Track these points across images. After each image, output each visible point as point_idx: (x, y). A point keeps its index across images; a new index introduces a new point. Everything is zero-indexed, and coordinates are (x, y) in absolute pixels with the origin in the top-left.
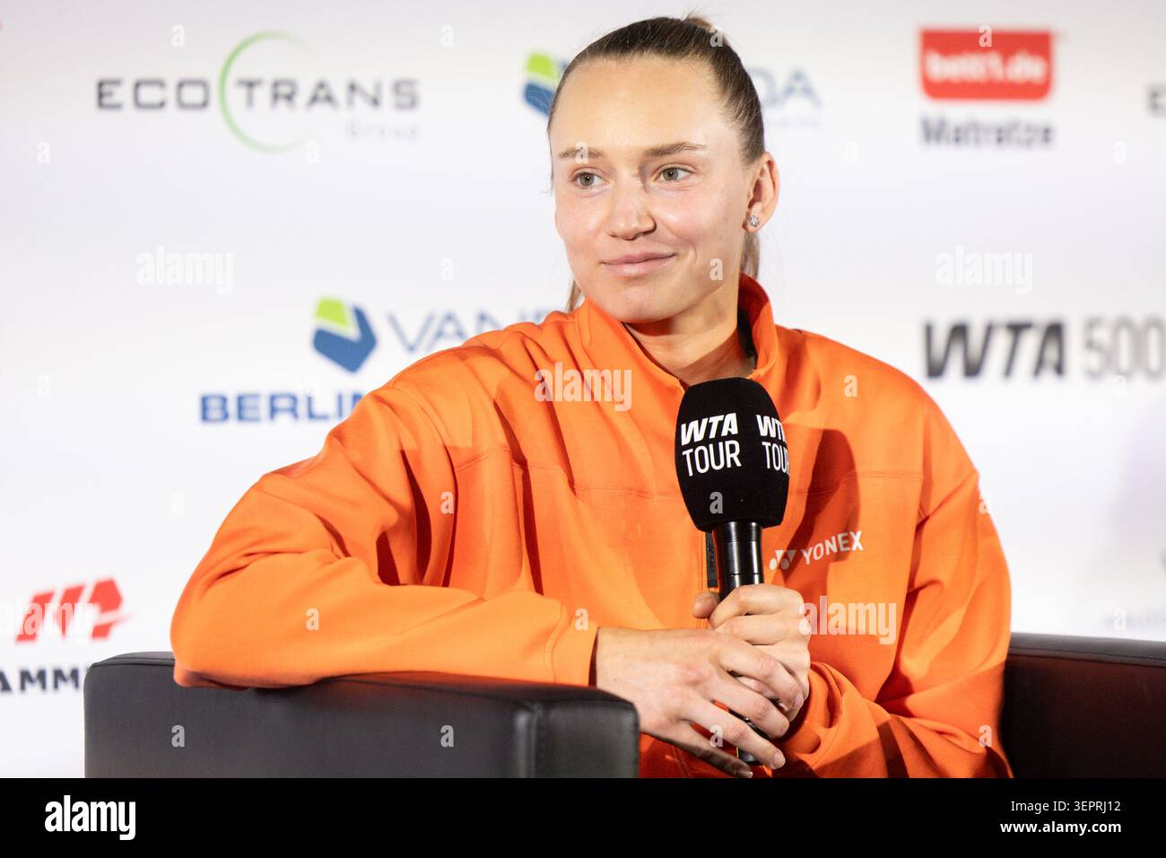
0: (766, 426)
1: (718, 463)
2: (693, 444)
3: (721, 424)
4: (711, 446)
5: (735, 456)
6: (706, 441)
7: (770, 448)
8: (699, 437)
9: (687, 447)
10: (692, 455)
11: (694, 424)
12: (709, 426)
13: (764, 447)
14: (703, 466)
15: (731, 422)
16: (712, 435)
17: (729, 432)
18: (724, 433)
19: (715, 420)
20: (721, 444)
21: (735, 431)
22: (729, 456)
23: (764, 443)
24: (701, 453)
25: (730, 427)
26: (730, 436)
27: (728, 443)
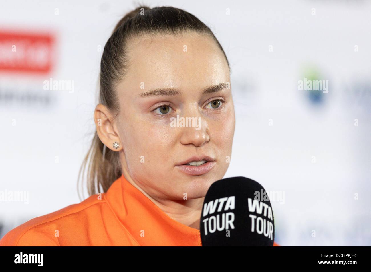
0: (253, 205)
1: (221, 226)
2: (209, 216)
3: (225, 203)
4: (218, 216)
5: (231, 222)
6: (215, 214)
7: (255, 220)
8: (212, 211)
9: (206, 217)
10: (208, 222)
11: (211, 203)
12: (219, 204)
13: (251, 219)
14: (213, 229)
15: (231, 202)
16: (220, 210)
17: (229, 208)
18: (226, 208)
19: (222, 200)
20: (223, 215)
21: (233, 207)
22: (228, 222)
23: (251, 216)
24: (212, 220)
25: (230, 204)
26: (230, 210)
27: (228, 214)
